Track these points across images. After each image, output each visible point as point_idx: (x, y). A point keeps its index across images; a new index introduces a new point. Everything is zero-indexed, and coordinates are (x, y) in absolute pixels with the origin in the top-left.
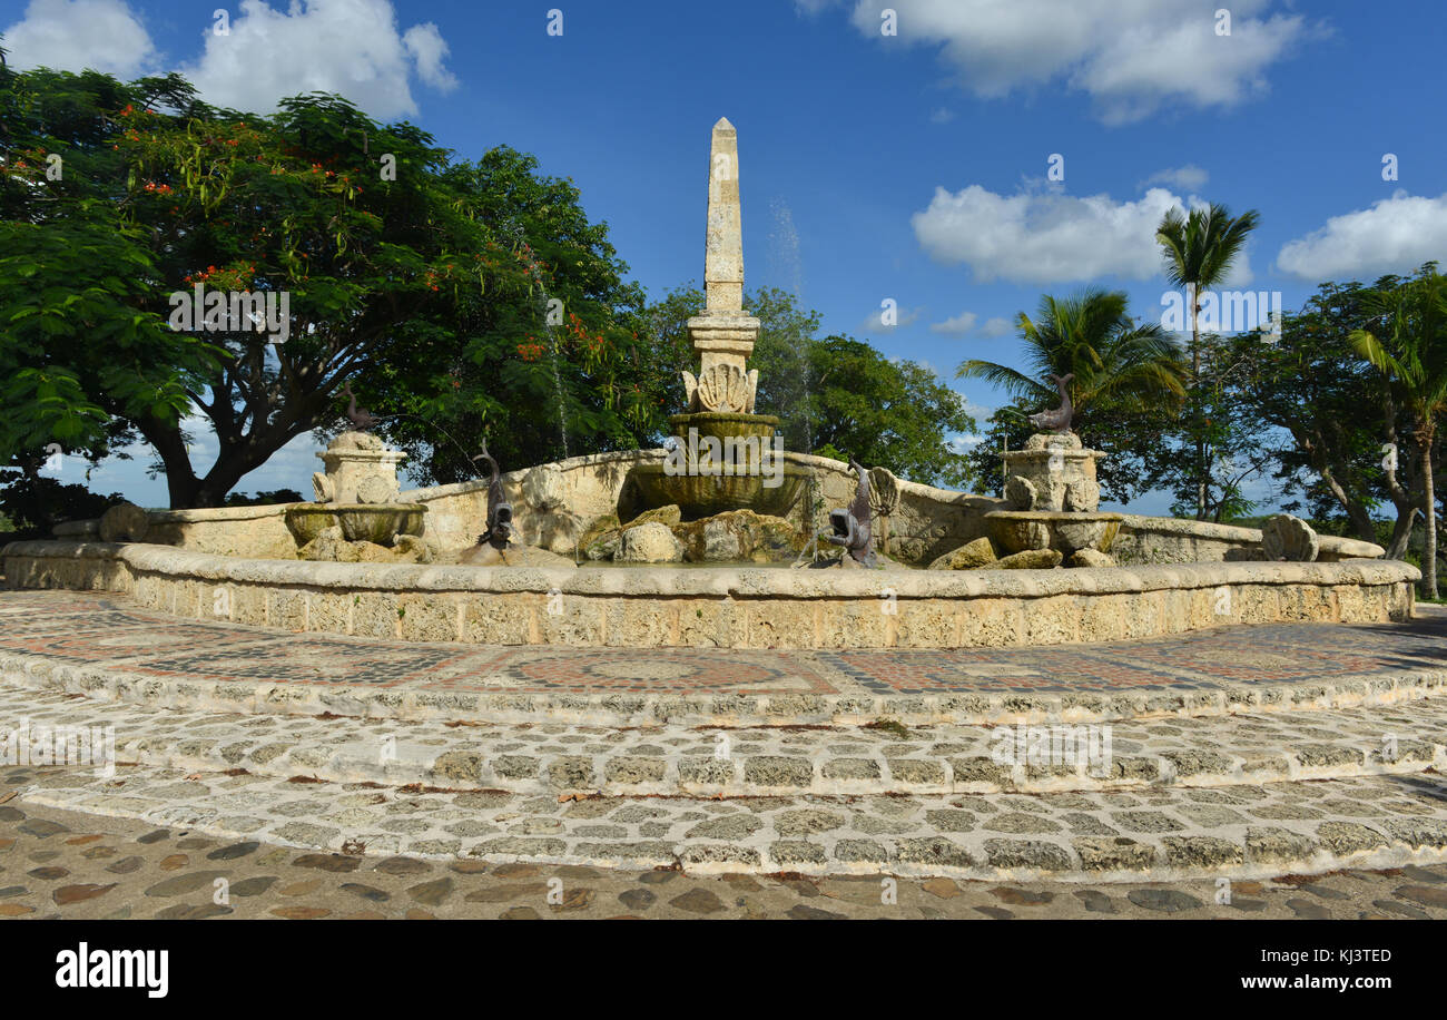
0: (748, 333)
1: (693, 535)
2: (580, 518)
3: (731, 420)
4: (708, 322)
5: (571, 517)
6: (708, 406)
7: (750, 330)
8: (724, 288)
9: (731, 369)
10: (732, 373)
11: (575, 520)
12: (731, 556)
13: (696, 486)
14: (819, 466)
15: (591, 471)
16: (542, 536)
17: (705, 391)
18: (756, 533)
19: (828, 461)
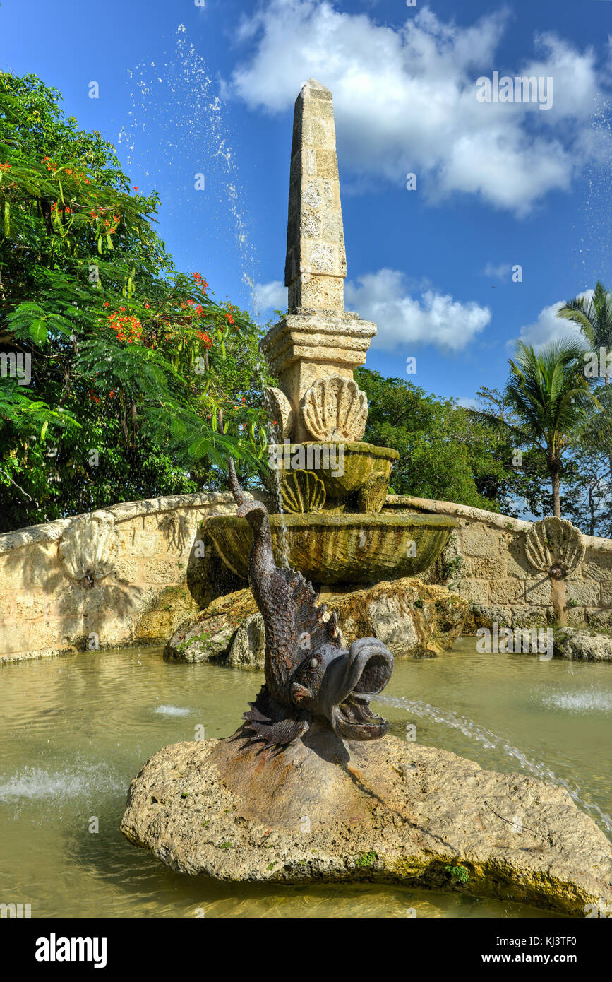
0: (361, 341)
1: (351, 620)
2: (138, 590)
3: (360, 453)
4: (313, 322)
5: (126, 590)
6: (314, 433)
7: (363, 336)
8: (324, 282)
9: (346, 386)
10: (346, 391)
11: (131, 594)
12: (406, 649)
13: (331, 544)
14: (456, 514)
15: (152, 522)
16: (85, 621)
17: (312, 412)
18: (431, 611)
19: (466, 509)
